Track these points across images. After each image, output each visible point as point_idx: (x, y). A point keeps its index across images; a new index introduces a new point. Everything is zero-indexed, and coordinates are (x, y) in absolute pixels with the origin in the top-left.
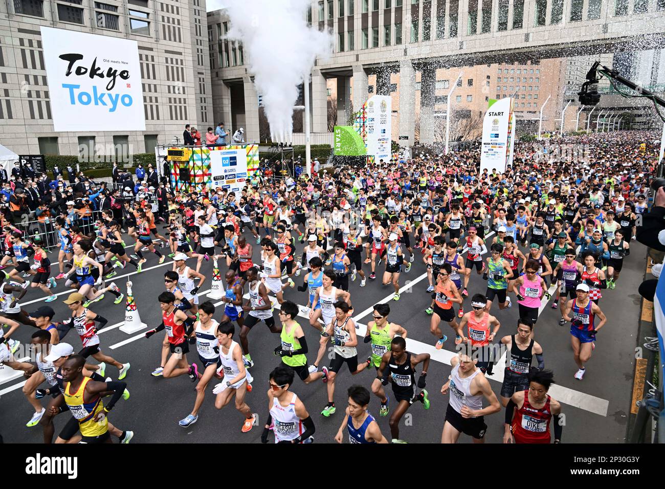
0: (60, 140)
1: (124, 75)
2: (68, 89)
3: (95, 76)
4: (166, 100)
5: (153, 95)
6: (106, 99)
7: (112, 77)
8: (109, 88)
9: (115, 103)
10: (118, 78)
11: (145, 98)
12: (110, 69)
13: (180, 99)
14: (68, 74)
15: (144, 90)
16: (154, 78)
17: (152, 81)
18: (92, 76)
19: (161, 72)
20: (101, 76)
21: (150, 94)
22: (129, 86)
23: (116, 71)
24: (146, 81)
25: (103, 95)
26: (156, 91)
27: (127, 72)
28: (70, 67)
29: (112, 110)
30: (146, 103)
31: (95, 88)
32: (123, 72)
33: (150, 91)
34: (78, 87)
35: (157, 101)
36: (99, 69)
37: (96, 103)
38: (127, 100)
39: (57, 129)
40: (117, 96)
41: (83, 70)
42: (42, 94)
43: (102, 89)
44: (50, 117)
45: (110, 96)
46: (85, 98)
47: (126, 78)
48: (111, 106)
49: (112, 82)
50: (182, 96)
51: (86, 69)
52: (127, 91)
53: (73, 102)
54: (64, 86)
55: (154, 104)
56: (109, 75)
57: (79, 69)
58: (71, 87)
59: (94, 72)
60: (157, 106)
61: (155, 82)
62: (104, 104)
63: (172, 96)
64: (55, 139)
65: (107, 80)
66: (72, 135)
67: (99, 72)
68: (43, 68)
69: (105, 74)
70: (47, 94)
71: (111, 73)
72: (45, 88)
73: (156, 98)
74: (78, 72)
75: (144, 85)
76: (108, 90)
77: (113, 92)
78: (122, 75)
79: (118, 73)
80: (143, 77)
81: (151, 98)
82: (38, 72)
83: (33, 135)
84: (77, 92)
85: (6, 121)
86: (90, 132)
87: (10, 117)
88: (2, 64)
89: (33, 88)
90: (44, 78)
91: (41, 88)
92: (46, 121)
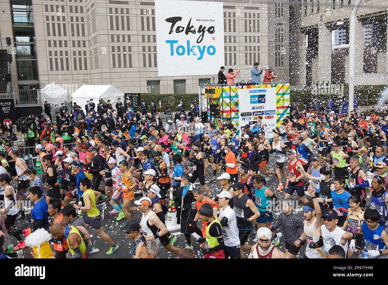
0: (161, 83)
1: (211, 30)
2: (169, 44)
3: (189, 33)
4: (242, 49)
5: (232, 44)
6: (196, 50)
7: (202, 33)
9: (202, 53)
10: (206, 33)
11: (225, 48)
12: (201, 26)
13: (255, 47)
14: (170, 32)
15: (225, 42)
16: (235, 31)
17: (232, 34)
18: (187, 33)
19: (240, 25)
20: (194, 32)
21: (230, 44)
22: (214, 38)
23: (205, 28)
24: (228, 34)
25: (194, 47)
26: (235, 42)
27: (213, 27)
28: (172, 27)
29: (200, 58)
30: (226, 52)
31: (188, 42)
32: (211, 28)
33: (230, 42)
34: (176, 42)
35: (235, 50)
36: (193, 27)
37: (189, 54)
38: (211, 50)
39: (160, 75)
40: (204, 47)
41: (181, 29)
42: (152, 49)
43: (193, 43)
44: (156, 65)
45: (199, 47)
46: (181, 50)
47: (212, 32)
48: (199, 55)
50: (256, 44)
51: (183, 28)
52: (212, 43)
53: (172, 54)
54: (167, 42)
55: (233, 52)
56: (199, 31)
57: (179, 28)
58: (172, 42)
59: (189, 30)
60: (235, 55)
61: (235, 34)
62: (194, 54)
63: (248, 44)
64: (158, 82)
65: (198, 35)
66: (169, 78)
67: (192, 29)
68: (154, 29)
69: (197, 30)
70: (155, 48)
71: (201, 30)
72: (154, 44)
73: (235, 47)
74: (178, 31)
75: (225, 37)
76: (198, 42)
77: (201, 45)
78: (209, 30)
80: (225, 30)
81: (230, 47)
82: (151, 33)
83: (144, 79)
84: (175, 46)
85: (128, 69)
86: (182, 76)
87: (131, 66)
88: (129, 29)
89: (147, 44)
90: (154, 37)
91: (152, 44)
92: (153, 68)
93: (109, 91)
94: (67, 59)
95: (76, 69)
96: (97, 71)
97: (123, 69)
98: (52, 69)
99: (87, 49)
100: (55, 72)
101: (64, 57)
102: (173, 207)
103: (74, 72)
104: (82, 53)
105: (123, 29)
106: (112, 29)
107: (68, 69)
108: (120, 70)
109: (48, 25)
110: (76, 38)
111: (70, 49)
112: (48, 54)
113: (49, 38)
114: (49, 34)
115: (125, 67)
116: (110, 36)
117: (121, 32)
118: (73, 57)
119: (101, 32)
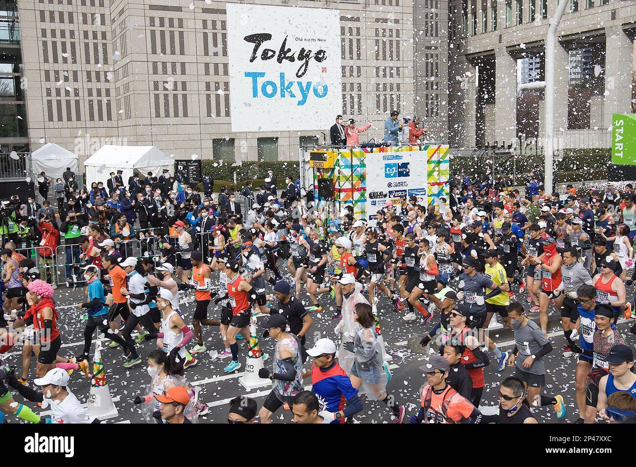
0: (236, 143)
1: (320, 57)
2: (250, 79)
3: (284, 60)
4: (372, 87)
5: (355, 80)
6: (295, 89)
7: (304, 61)
8: (299, 74)
9: (305, 94)
10: (312, 61)
11: (344, 86)
12: (303, 50)
13: (392, 85)
14: (253, 59)
15: (344, 75)
16: (359, 58)
17: (354, 63)
18: (280, 61)
19: (369, 48)
20: (292, 59)
21: (351, 80)
22: (324, 70)
23: (309, 52)
24: (348, 63)
25: (291, 84)
26: (359, 75)
27: (324, 52)
28: (255, 50)
29: (301, 103)
30: (344, 93)
31: (282, 76)
32: (320, 52)
33: (352, 75)
34: (262, 75)
35: (359, 89)
36: (289, 50)
37: (283, 96)
38: (320, 90)
39: (234, 129)
40: (309, 84)
41: (270, 54)
42: (222, 86)
43: (290, 76)
44: (228, 114)
45: (300, 84)
46: (269, 89)
47: (321, 60)
48: (299, 97)
49: (304, 68)
50: (395, 80)
51: (274, 52)
52: (322, 78)
53: (255, 95)
54: (247, 74)
55: (356, 93)
56: (300, 58)
57: (265, 52)
58: (254, 76)
59: (284, 54)
60: (359, 96)
61: (359, 63)
62: (293, 96)
63: (381, 80)
64: (231, 142)
65: (298, 63)
66: (251, 136)
67: (289, 54)
68: (225, 53)
69: (296, 56)
70: (227, 84)
71: (303, 55)
72: (225, 79)
73: (359, 85)
74: (265, 56)
75: (343, 68)
76: (298, 77)
77: (304, 80)
78: (316, 56)
79: (312, 54)
80: (343, 57)
81: (352, 85)
82: (220, 59)
83: (208, 137)
84: (261, 81)
85: (181, 119)
86: (272, 132)
87: (186, 115)
88: (182, 53)
89: (212, 78)
90: (226, 66)
91: (221, 79)
92: (223, 118)
93: (148, 156)
94: (77, 102)
95: (92, 118)
96: (129, 122)
97: (172, 120)
98: (51, 119)
99: (110, 86)
100: (56, 123)
101: (72, 98)
102: (256, 349)
103: (89, 124)
104: (103, 93)
105: (173, 53)
106: (154, 52)
107: (78, 118)
108: (167, 121)
109: (45, 44)
110: (92, 67)
111: (83, 85)
112: (45, 94)
113: (46, 67)
114: (46, 60)
115: (176, 115)
116: (151, 65)
117: (169, 58)
118: (87, 98)
119: (136, 57)
